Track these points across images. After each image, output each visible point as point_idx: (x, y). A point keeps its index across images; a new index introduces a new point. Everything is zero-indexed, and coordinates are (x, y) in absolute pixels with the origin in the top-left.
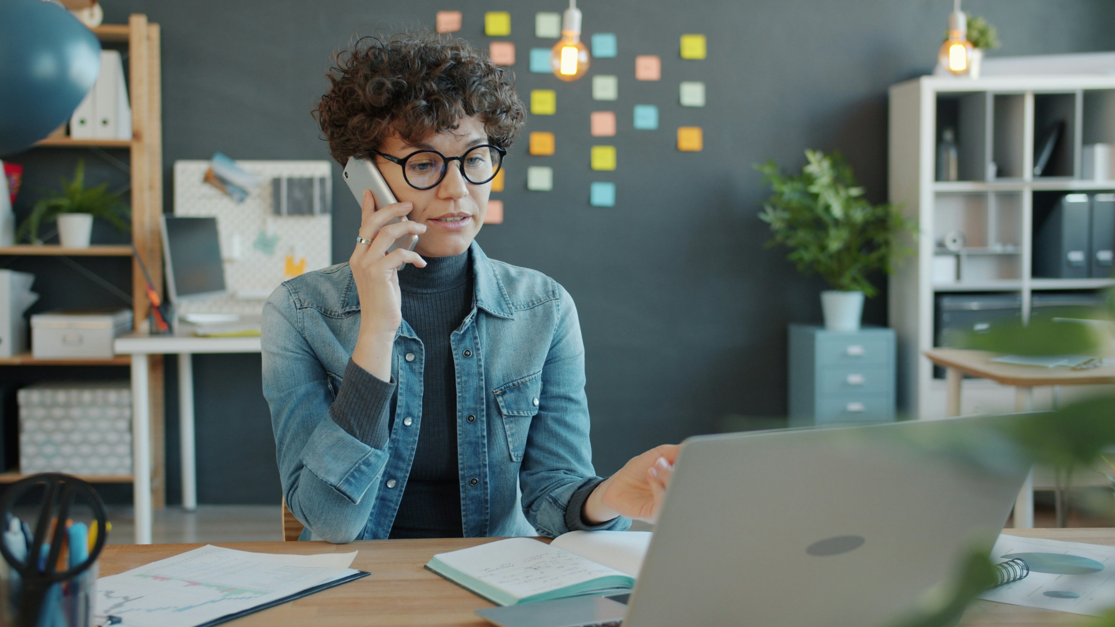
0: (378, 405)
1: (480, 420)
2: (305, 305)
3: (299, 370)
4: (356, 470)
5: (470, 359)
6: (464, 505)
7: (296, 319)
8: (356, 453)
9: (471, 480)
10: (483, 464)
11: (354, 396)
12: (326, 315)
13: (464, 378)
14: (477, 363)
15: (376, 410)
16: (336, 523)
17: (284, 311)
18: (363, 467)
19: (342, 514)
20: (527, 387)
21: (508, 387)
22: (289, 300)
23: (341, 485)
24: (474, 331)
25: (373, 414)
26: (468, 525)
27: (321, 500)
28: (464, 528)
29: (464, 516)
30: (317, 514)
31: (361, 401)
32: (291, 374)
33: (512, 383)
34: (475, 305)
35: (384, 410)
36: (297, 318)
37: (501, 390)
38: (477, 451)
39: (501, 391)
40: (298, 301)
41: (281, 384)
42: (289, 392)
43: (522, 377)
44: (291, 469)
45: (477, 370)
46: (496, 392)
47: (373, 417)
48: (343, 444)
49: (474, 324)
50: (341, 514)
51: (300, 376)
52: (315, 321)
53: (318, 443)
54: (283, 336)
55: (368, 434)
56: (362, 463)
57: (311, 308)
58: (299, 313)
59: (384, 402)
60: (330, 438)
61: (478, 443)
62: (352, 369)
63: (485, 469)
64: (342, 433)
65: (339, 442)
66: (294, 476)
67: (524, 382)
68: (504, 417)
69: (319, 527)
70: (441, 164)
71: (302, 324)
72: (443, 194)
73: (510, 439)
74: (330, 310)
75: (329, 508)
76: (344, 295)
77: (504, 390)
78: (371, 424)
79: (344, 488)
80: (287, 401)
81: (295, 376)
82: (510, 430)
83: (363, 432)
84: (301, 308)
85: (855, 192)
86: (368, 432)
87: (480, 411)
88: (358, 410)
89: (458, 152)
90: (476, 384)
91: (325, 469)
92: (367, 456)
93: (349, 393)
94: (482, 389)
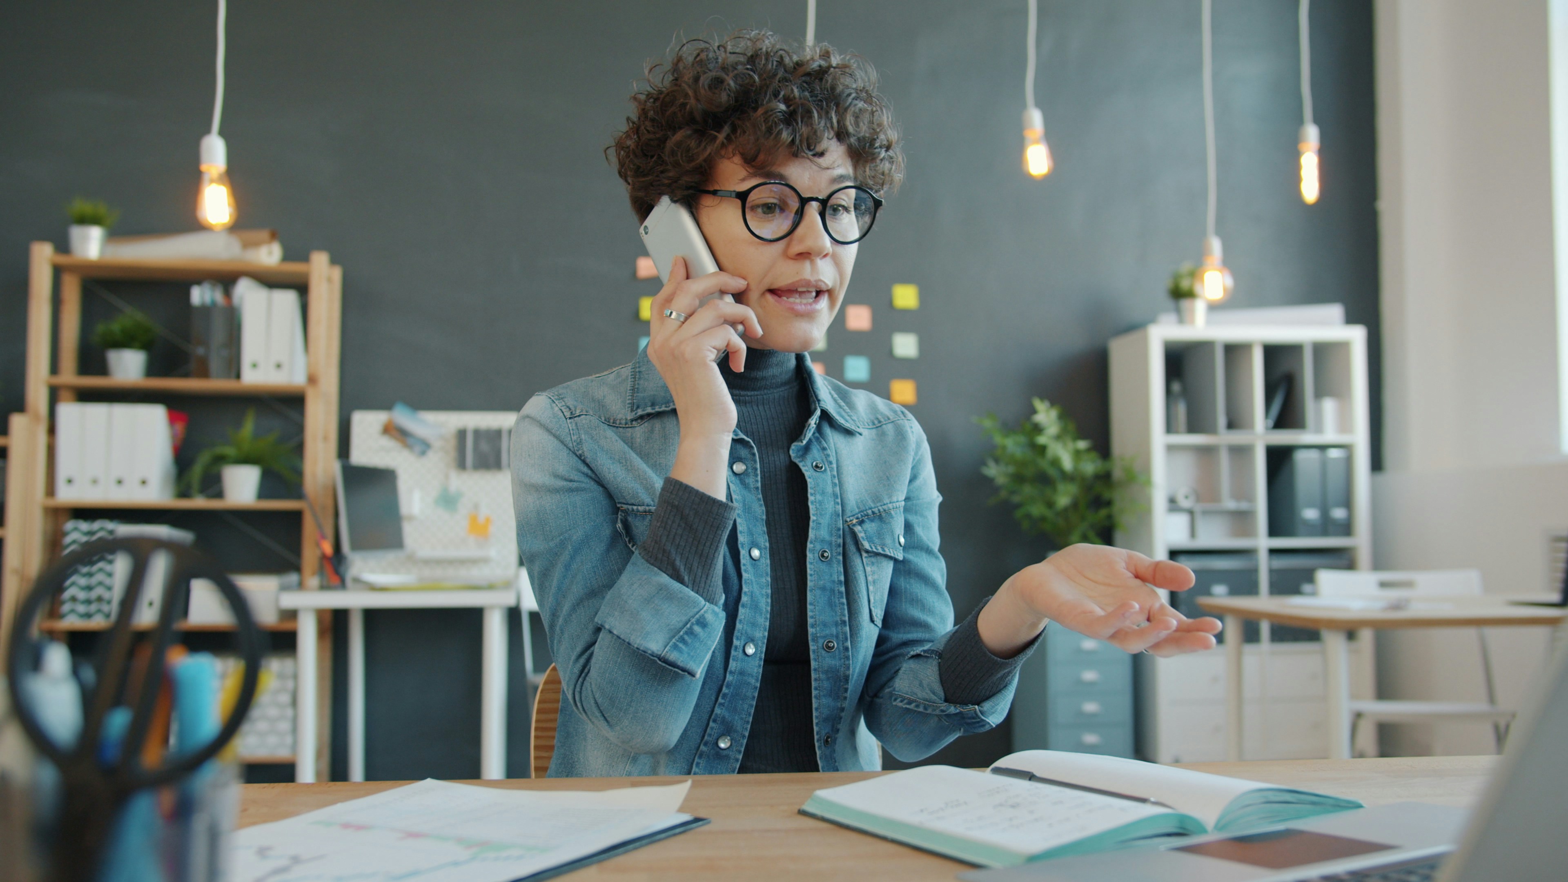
0: (713, 538)
1: (836, 558)
2: (577, 412)
3: (575, 506)
4: (686, 633)
5: (823, 473)
6: (816, 680)
7: (567, 431)
8: (687, 608)
9: (825, 643)
10: (841, 621)
11: (679, 525)
12: (608, 423)
13: (819, 497)
14: (832, 480)
15: (711, 544)
16: (651, 716)
17: (548, 421)
18: (697, 629)
19: (661, 702)
20: (890, 515)
21: (866, 516)
22: (552, 408)
23: (667, 652)
24: (820, 442)
25: (707, 551)
26: (820, 712)
27: (629, 682)
28: (816, 716)
29: (815, 697)
30: (623, 705)
31: (689, 533)
32: (563, 512)
33: (870, 511)
34: (817, 405)
35: (722, 546)
36: (569, 430)
37: (857, 518)
38: (832, 601)
39: (857, 520)
40: (565, 409)
41: (550, 529)
42: (561, 540)
43: (882, 504)
44: (579, 649)
45: (831, 489)
46: (851, 521)
47: (707, 556)
48: (667, 594)
49: (817, 435)
50: (659, 702)
51: (576, 513)
52: (595, 433)
53: (628, 596)
54: (550, 458)
55: (700, 581)
56: (695, 622)
57: (586, 415)
58: (571, 423)
59: (722, 533)
60: (646, 587)
61: (834, 591)
62: (672, 487)
63: (844, 628)
64: (665, 579)
65: (660, 592)
66: (585, 656)
67: (887, 509)
68: (864, 555)
69: (627, 724)
70: (795, 204)
71: (578, 436)
72: (796, 248)
73: (871, 588)
74: (612, 418)
75: (642, 693)
76: (630, 397)
77: (861, 519)
78: (704, 566)
79: (673, 656)
80: (559, 554)
81: (569, 514)
82: (872, 575)
83: (693, 578)
84: (572, 416)
85: (1082, 445)
86: (701, 578)
87: (835, 547)
88: (685, 546)
89: (820, 191)
90: (832, 508)
91: (642, 632)
92: (702, 611)
93: (670, 522)
94: (839, 515)
